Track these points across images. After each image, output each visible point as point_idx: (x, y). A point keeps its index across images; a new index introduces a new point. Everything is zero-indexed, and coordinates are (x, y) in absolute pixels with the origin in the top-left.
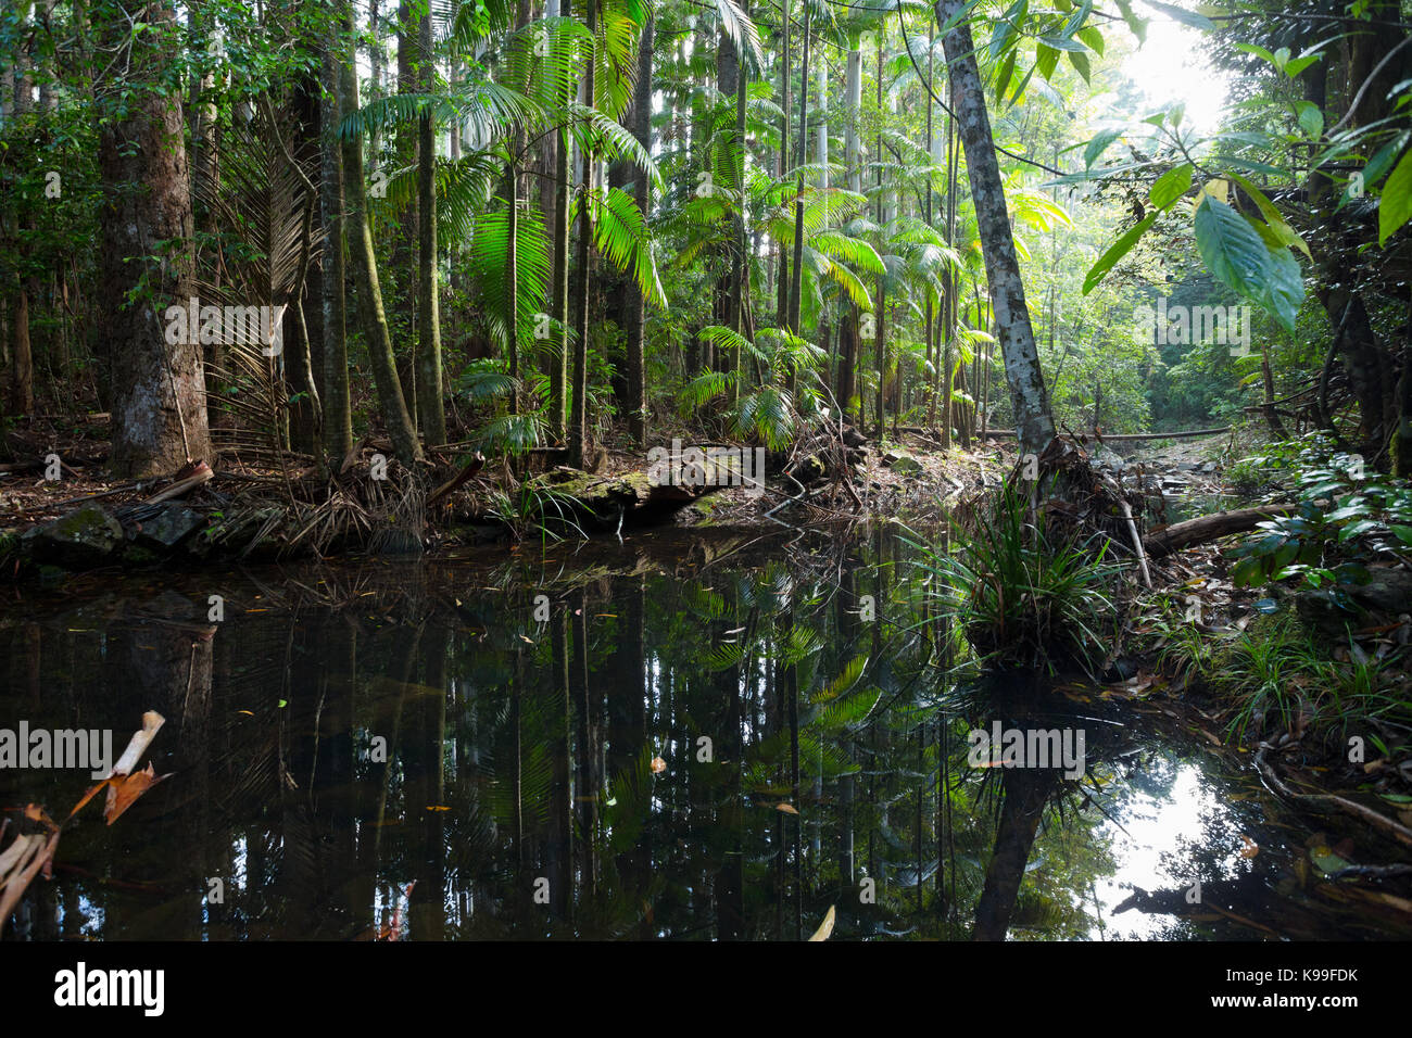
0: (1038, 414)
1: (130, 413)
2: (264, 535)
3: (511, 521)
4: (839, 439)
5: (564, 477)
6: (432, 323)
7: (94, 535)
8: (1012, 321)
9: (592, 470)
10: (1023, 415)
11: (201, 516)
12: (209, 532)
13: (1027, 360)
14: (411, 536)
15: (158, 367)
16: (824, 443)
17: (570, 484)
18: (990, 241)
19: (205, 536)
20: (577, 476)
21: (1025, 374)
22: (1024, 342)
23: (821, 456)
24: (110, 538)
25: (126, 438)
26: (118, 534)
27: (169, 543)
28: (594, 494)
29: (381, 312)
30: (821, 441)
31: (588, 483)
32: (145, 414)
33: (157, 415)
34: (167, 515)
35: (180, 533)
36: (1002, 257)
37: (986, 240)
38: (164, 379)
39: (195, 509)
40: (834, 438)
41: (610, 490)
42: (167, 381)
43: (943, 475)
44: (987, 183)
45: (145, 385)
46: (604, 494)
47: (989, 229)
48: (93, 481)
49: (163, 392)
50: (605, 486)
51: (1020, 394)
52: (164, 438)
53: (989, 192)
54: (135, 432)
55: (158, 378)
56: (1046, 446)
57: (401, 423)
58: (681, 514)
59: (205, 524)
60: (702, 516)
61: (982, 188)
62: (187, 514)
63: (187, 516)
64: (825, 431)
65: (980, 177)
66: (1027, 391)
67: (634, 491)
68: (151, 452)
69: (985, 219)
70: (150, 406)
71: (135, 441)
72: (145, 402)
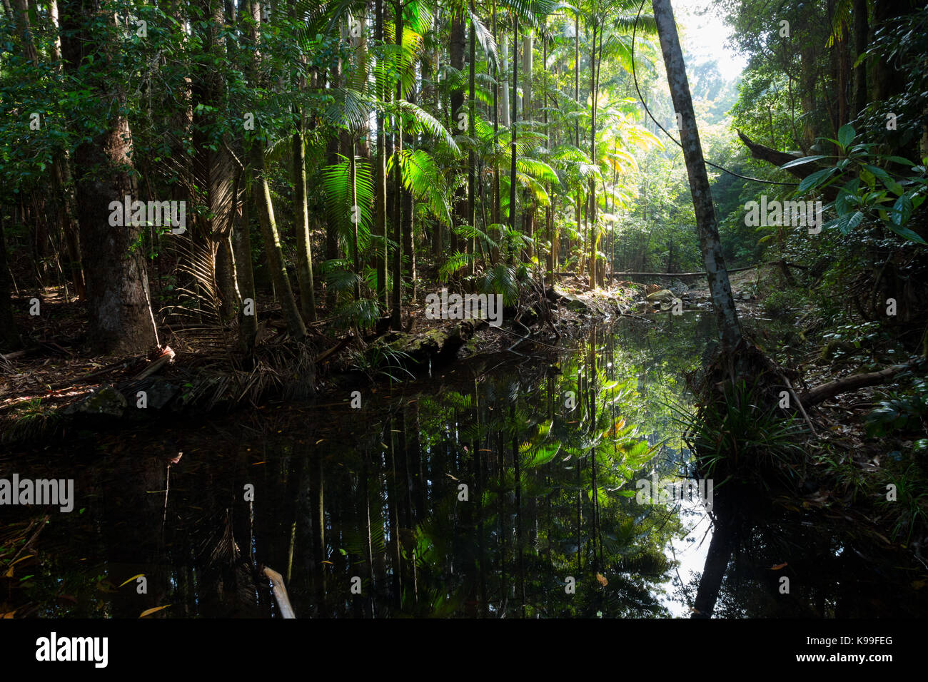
0: (732, 325)
1: (103, 309)
2: (219, 395)
3: (367, 370)
4: (543, 295)
5: (393, 338)
6: (305, 242)
7: (111, 407)
8: (717, 269)
9: (408, 330)
10: (724, 325)
11: (178, 387)
12: (184, 397)
13: (726, 293)
14: (309, 387)
15: (120, 277)
16: (535, 298)
17: (397, 342)
18: (704, 221)
19: (181, 400)
20: (400, 336)
21: (725, 301)
22: (724, 282)
23: (535, 307)
24: (121, 407)
25: (101, 326)
26: (124, 404)
27: (159, 407)
28: (412, 348)
29: (277, 240)
30: (533, 297)
31: (408, 340)
32: (113, 310)
33: (121, 310)
34: (155, 388)
35: (166, 400)
36: (711, 231)
37: (701, 220)
38: (125, 285)
39: (171, 382)
40: (541, 295)
41: (422, 344)
42: (127, 287)
43: (597, 309)
44: (702, 187)
45: (112, 290)
46: (418, 347)
47: (703, 214)
48: (82, 357)
49: (125, 293)
50: (418, 341)
51: (722, 313)
52: (127, 325)
53: (703, 192)
54: (107, 322)
55: (121, 284)
56: (738, 343)
57: (293, 311)
58: (460, 353)
59: (180, 392)
60: (471, 352)
61: (699, 189)
62: (168, 386)
63: (169, 388)
64: (534, 290)
65: (698, 182)
66: (726, 311)
67: (437, 344)
68: (119, 334)
69: (701, 208)
70: (117, 304)
71: (107, 328)
72: (113, 301)
